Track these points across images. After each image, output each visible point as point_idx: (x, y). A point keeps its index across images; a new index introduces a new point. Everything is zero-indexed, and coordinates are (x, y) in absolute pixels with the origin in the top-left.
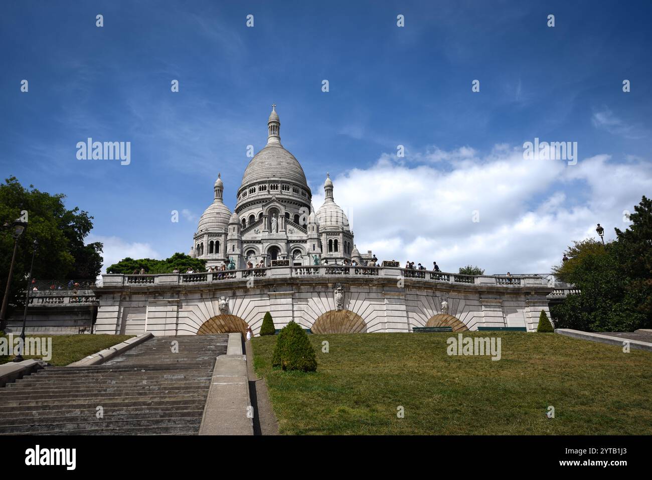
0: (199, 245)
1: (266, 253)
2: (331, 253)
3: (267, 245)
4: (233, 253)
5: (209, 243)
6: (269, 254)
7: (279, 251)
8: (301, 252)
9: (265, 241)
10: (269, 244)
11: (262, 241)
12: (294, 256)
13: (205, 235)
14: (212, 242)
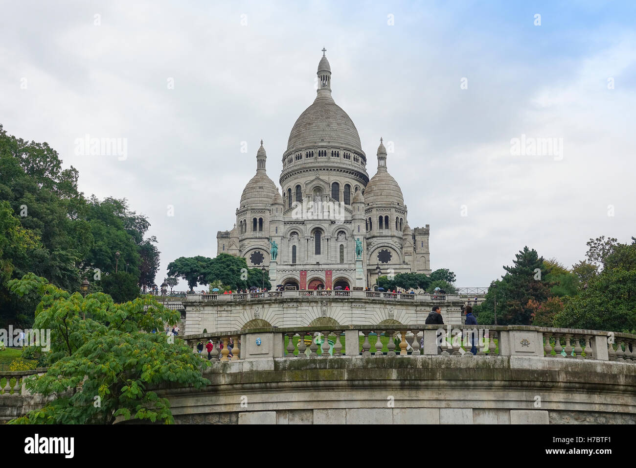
0: (241, 221)
1: (309, 235)
2: (381, 231)
3: (310, 227)
4: (276, 235)
5: (252, 220)
6: (312, 236)
7: (322, 232)
8: (345, 234)
9: (308, 222)
10: (312, 225)
11: (305, 222)
12: (338, 237)
13: (248, 212)
14: (255, 220)
